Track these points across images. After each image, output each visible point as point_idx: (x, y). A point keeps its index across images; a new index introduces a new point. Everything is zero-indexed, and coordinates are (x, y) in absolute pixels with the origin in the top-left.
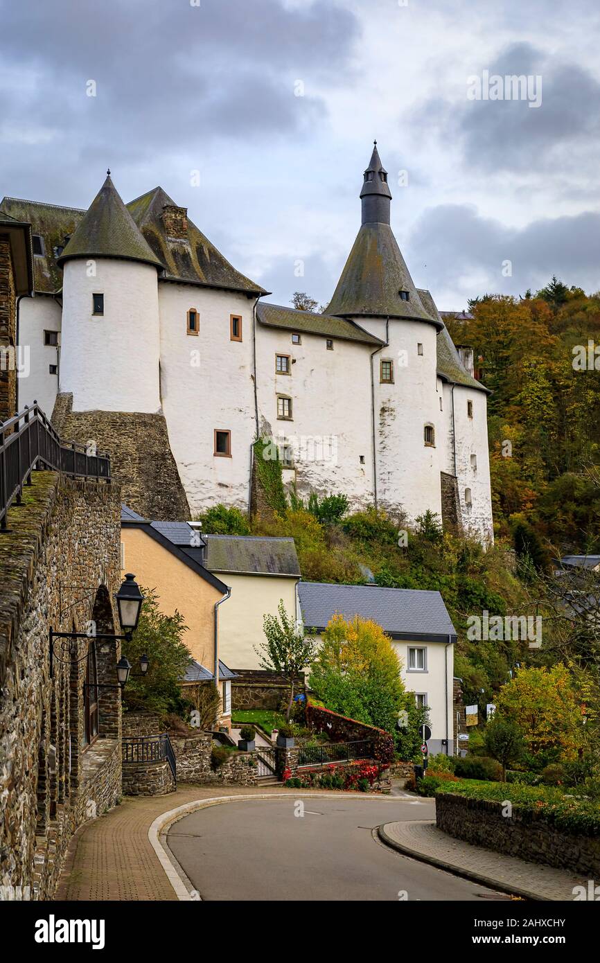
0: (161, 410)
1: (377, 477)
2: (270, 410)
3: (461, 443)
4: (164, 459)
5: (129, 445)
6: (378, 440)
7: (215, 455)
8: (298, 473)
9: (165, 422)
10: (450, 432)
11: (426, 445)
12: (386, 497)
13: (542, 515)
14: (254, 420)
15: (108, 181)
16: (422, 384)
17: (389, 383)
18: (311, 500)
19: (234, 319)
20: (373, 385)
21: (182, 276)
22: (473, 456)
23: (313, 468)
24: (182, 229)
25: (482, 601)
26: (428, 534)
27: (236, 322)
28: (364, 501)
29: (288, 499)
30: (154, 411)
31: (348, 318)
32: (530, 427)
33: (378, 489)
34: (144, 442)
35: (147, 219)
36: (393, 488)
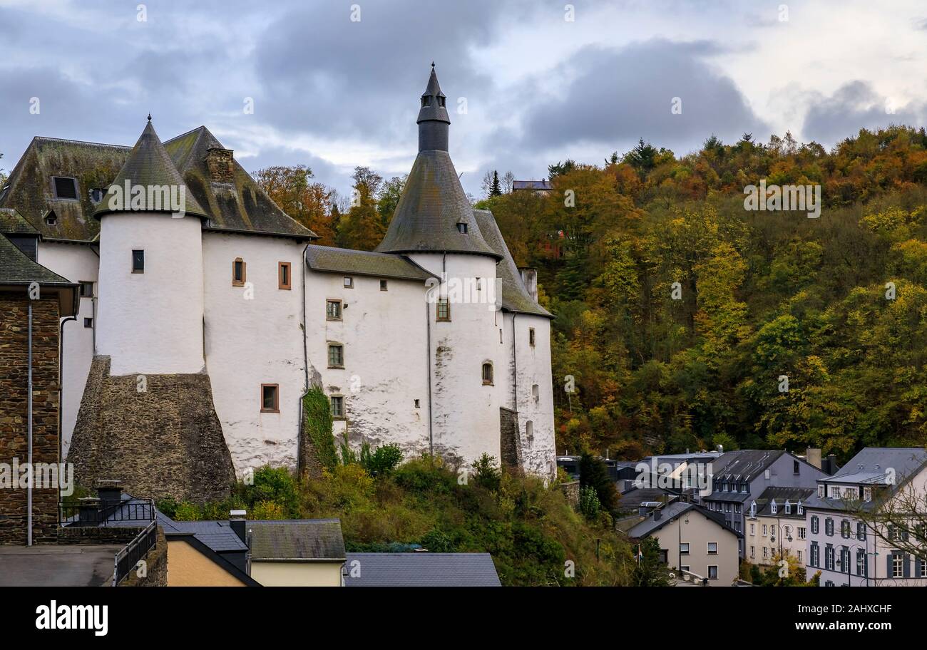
0: (205, 368)
1: (433, 420)
2: (320, 359)
3: (522, 374)
4: (208, 422)
5: (171, 409)
6: (434, 382)
7: (262, 411)
8: (350, 423)
9: (209, 381)
10: (511, 363)
11: (484, 384)
12: (442, 441)
13: (624, 407)
14: (304, 371)
15: (149, 127)
16: (481, 320)
17: (446, 321)
18: (363, 452)
19: (282, 266)
20: (429, 325)
21: (228, 225)
22: (535, 387)
23: (365, 417)
24: (228, 172)
25: (539, 547)
26: (485, 478)
27: (285, 268)
28: (419, 447)
29: (339, 452)
30: (196, 370)
31: (404, 255)
32: (612, 311)
33: (434, 433)
34: (187, 405)
35: (191, 162)
36: (449, 432)
